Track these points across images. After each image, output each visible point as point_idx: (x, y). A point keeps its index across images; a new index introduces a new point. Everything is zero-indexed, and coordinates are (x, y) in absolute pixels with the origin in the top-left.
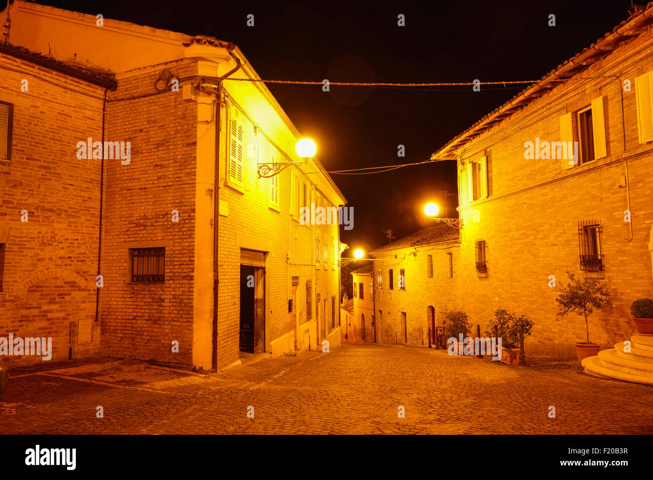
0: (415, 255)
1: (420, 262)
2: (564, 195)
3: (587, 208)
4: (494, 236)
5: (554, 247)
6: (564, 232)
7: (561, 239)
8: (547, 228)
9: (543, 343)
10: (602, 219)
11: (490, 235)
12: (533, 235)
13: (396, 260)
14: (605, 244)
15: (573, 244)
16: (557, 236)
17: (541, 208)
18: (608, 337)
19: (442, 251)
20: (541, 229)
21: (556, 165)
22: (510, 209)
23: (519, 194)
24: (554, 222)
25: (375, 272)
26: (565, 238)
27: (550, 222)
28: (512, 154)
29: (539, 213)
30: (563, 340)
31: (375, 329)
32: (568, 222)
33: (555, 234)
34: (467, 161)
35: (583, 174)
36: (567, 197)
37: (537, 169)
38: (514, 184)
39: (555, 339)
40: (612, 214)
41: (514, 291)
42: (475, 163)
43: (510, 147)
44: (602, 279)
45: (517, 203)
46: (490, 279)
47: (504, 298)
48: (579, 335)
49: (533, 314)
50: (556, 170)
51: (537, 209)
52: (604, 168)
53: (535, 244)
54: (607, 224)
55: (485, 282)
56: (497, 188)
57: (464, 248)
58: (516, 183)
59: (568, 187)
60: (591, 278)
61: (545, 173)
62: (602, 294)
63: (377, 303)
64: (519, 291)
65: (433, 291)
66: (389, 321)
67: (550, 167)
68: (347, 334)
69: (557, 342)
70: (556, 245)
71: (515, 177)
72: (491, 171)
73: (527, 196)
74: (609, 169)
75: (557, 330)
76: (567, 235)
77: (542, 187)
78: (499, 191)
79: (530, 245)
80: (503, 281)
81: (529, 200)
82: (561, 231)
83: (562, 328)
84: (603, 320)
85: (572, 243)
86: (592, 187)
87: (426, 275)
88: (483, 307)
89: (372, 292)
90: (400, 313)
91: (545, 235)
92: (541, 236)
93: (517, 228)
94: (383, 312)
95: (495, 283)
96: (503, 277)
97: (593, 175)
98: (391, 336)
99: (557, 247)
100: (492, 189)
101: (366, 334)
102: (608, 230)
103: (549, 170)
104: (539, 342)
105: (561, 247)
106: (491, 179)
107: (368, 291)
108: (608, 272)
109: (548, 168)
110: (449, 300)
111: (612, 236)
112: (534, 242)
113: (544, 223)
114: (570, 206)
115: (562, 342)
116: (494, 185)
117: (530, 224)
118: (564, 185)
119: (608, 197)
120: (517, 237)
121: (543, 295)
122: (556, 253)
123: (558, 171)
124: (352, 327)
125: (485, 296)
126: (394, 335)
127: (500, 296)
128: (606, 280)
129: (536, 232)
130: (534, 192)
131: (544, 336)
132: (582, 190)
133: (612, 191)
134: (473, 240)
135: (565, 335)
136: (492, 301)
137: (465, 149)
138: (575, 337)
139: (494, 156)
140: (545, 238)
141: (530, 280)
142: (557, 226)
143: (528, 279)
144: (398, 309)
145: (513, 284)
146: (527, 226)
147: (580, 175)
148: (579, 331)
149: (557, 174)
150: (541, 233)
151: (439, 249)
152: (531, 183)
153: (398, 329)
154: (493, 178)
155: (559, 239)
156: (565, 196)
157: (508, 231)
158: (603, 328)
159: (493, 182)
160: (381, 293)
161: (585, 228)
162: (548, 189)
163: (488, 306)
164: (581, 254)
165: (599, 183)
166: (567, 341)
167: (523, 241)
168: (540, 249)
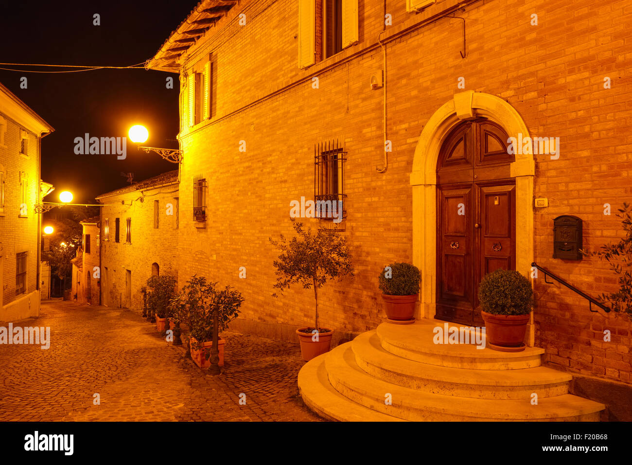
0: (142, 200)
1: (146, 209)
2: (300, 107)
3: (328, 124)
4: (215, 172)
5: (283, 185)
6: (297, 163)
7: (293, 172)
8: (277, 157)
9: (265, 321)
10: (346, 140)
11: (210, 171)
12: (260, 168)
13: (124, 207)
14: (349, 177)
15: (308, 180)
16: (288, 169)
17: (270, 129)
18: (346, 318)
19: (169, 195)
20: (269, 159)
21: (292, 64)
22: (234, 133)
23: (245, 111)
24: (285, 148)
25: (103, 221)
26: (298, 172)
27: (280, 149)
28: (241, 56)
29: (268, 136)
30: (287, 318)
31: (100, 289)
32: (302, 147)
33: (286, 166)
34: (190, 72)
35: (326, 74)
36: (302, 110)
37: (268, 74)
38: (240, 98)
39: (278, 316)
40: (361, 132)
41: (234, 247)
42: (199, 74)
43: (239, 46)
44: (342, 231)
45: (243, 124)
46: (209, 230)
47: (222, 257)
48: (308, 312)
49: (254, 279)
50: (292, 71)
51: (265, 131)
52: (355, 61)
53: (261, 181)
54: (353, 148)
55: (203, 235)
56: (222, 105)
57: (183, 189)
58: (242, 96)
59: (306, 95)
60: (326, 230)
61: (278, 78)
62: (340, 254)
63: (103, 258)
64: (240, 247)
65: (159, 245)
66: (114, 281)
67: (284, 68)
68: (77, 294)
69: (280, 320)
70: (285, 181)
71: (243, 88)
72: (216, 82)
73: (255, 113)
74: (361, 62)
75: (281, 304)
76: (300, 167)
77: (273, 98)
78: (224, 109)
79: (255, 183)
80: (222, 233)
81: (257, 119)
82: (294, 160)
83: (287, 302)
84: (340, 292)
85: (306, 178)
86: (336, 93)
87: (152, 225)
88: (200, 267)
89: (98, 245)
90: (126, 271)
91: (273, 168)
92: (268, 170)
93: (241, 159)
94: (109, 270)
95: (214, 236)
96: (223, 228)
97: (339, 73)
98: (116, 298)
99: (287, 185)
100: (215, 107)
101: (92, 295)
102: (353, 157)
103: (283, 72)
104: (259, 318)
105: (292, 185)
106: (216, 93)
107: (95, 243)
108: (350, 220)
109: (281, 70)
110: (174, 257)
111: (359, 165)
112: (260, 179)
113: (273, 151)
114: (306, 123)
115: (286, 321)
116: (217, 102)
117: (256, 152)
118: (300, 93)
119: (357, 106)
120: (241, 173)
121: (268, 253)
122: (285, 194)
123: (294, 73)
124: (81, 286)
125: (202, 253)
126: (118, 297)
127: (219, 253)
128: (348, 233)
129: (263, 164)
130: (264, 106)
131: (266, 311)
132: (322, 99)
133: (363, 96)
134: (192, 178)
135: (290, 310)
136: (209, 260)
137: (189, 55)
138: (302, 314)
139: (220, 61)
140: (273, 173)
141: (254, 231)
142: (289, 153)
143: (251, 231)
144: (123, 266)
145: (234, 237)
146: (253, 156)
147: (322, 76)
148: (309, 307)
149: (291, 78)
150: (269, 166)
151: (166, 193)
152: (260, 94)
153: (122, 290)
154: (218, 92)
155: (290, 173)
156: (301, 109)
157: (231, 164)
158: (338, 303)
159: (218, 97)
160: (107, 246)
161: (324, 155)
162: (280, 99)
163: (206, 267)
164: (317, 194)
165: (346, 85)
166: (292, 319)
167: (247, 177)
168: (267, 188)
